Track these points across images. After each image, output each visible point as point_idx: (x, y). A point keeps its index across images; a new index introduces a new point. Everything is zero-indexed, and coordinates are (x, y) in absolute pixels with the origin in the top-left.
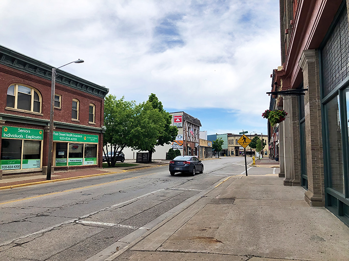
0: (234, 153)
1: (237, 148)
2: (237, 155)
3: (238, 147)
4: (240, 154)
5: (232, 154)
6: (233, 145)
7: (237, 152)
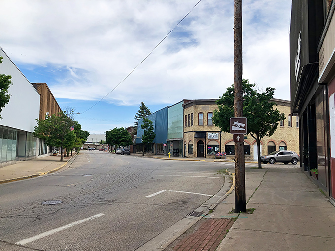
0: (194, 148)
1: (201, 136)
2: (201, 155)
3: (205, 133)
4: (209, 151)
5: (190, 151)
6: (191, 129)
7: (200, 144)
